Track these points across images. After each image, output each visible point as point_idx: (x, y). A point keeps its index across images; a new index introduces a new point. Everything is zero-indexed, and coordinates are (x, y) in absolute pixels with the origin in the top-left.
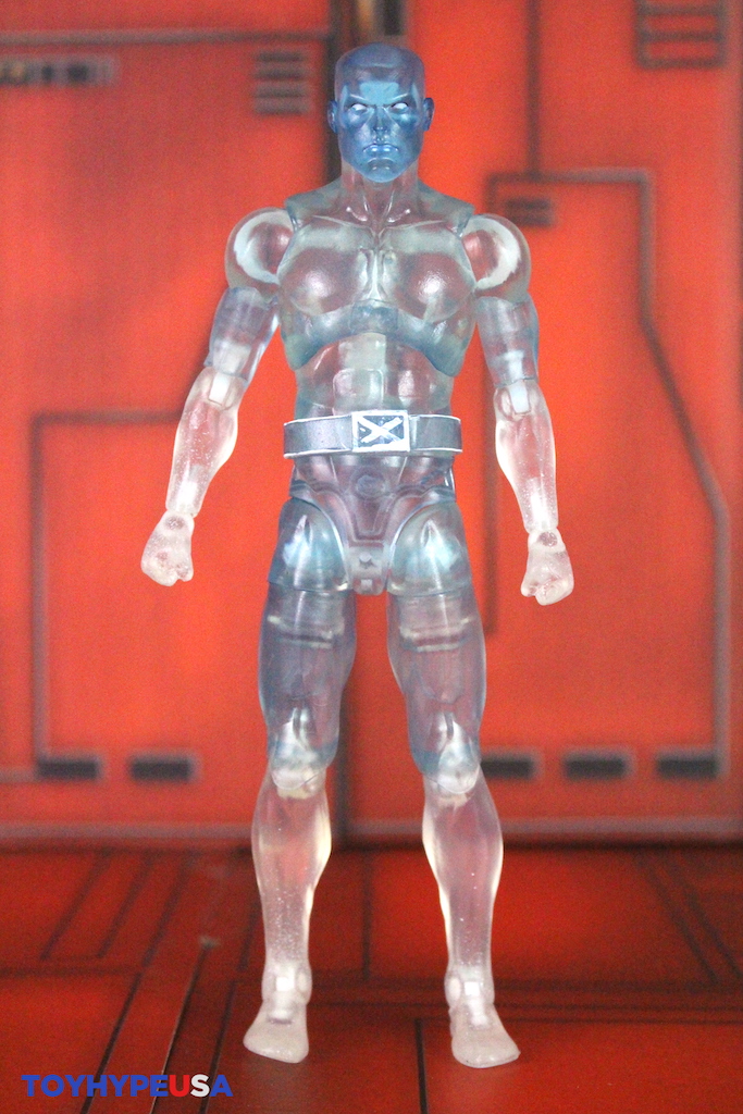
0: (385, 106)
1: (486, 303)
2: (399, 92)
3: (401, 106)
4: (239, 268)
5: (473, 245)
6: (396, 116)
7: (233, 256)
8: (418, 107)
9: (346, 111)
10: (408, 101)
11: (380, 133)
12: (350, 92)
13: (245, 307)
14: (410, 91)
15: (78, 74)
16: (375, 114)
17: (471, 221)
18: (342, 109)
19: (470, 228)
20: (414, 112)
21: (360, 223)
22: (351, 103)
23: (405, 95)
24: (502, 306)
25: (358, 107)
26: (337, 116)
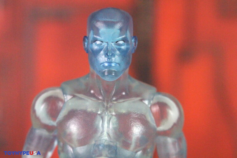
0: (112, 42)
1: (161, 139)
2: (120, 35)
3: (121, 42)
4: (38, 119)
5: (155, 109)
6: (118, 47)
7: (34, 111)
8: (130, 42)
9: (92, 43)
10: (125, 40)
11: (110, 57)
12: (94, 34)
13: (40, 137)
14: (126, 35)
16: (107, 47)
17: (155, 97)
18: (90, 42)
19: (155, 101)
20: (128, 44)
21: (99, 99)
22: (95, 40)
23: (124, 36)
24: (170, 140)
25: (98, 42)
26: (88, 45)
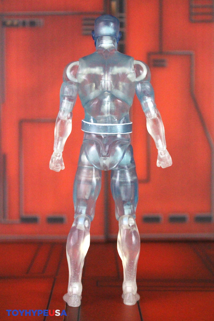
15: (32, 24)
